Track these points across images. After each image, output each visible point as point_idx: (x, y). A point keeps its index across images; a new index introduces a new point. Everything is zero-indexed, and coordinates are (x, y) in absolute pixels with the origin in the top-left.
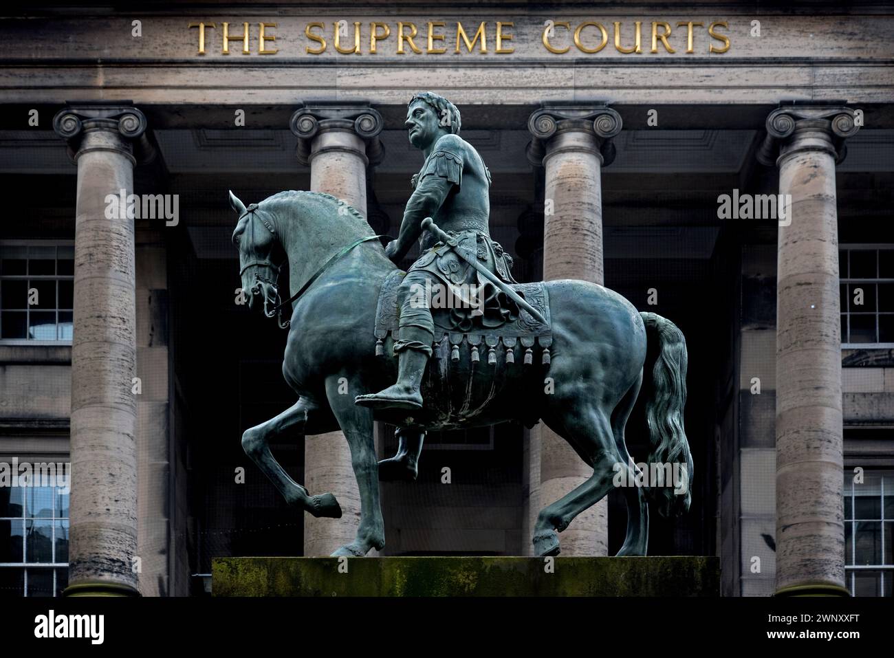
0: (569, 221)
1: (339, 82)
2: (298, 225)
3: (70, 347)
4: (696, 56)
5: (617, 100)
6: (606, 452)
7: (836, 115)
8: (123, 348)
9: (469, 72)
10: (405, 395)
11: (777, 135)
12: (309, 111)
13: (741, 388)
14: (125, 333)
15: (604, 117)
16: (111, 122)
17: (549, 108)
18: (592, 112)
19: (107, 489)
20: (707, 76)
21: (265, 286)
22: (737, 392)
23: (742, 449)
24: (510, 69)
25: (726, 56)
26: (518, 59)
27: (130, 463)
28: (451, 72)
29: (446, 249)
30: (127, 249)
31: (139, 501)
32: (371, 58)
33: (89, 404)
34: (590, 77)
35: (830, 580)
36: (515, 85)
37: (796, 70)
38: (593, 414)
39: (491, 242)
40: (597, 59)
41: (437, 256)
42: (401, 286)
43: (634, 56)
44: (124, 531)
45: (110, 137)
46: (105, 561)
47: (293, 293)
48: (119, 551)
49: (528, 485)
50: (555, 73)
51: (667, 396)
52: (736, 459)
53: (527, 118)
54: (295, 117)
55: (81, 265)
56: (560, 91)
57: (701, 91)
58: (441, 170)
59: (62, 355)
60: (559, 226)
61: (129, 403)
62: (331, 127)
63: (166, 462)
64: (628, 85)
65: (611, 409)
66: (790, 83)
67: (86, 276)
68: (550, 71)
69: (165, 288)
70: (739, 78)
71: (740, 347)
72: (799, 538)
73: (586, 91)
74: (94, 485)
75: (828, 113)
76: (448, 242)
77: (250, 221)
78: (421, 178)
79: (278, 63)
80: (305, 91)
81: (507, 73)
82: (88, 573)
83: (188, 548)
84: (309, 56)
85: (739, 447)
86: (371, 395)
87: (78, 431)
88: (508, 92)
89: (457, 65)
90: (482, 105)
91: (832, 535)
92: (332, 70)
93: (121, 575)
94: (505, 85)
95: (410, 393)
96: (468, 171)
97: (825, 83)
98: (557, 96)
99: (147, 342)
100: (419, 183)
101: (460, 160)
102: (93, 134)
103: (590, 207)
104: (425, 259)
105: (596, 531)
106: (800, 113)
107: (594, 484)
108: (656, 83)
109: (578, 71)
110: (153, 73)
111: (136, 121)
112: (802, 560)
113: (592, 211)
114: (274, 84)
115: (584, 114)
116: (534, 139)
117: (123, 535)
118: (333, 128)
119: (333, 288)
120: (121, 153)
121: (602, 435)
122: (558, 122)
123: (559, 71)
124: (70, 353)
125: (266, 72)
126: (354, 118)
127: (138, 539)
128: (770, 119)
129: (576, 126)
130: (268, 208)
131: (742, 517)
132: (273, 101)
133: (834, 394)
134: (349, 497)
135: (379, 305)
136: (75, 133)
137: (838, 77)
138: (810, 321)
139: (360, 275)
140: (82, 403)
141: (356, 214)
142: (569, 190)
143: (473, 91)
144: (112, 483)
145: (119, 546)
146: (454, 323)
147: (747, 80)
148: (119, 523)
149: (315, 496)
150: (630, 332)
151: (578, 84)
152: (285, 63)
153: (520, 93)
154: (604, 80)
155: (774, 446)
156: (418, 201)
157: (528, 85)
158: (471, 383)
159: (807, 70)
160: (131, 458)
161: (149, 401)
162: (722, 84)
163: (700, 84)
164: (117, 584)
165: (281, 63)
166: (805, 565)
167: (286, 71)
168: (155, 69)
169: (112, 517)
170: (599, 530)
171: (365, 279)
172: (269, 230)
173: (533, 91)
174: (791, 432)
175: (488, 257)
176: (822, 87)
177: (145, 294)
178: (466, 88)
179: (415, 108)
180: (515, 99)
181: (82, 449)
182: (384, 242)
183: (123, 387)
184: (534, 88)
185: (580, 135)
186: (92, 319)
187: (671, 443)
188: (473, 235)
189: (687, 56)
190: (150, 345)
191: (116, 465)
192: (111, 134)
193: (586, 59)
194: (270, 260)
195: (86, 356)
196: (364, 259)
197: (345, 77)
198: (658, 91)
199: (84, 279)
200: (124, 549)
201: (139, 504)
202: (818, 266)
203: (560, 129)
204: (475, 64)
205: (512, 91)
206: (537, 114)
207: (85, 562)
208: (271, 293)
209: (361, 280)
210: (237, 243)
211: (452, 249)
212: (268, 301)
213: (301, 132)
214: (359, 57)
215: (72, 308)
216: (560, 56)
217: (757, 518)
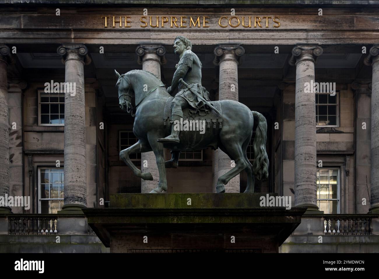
0: (227, 84)
1: (151, 37)
2: (138, 81)
3: (64, 126)
4: (269, 28)
5: (243, 43)
6: (240, 158)
7: (315, 48)
8: (81, 126)
9: (194, 34)
10: (173, 139)
11: (295, 55)
12: (142, 47)
13: (283, 140)
14: (82, 121)
15: (239, 49)
16: (76, 50)
17: (221, 46)
18: (235, 47)
19: (76, 173)
20: (273, 35)
21: (127, 102)
22: (282, 141)
23: (283, 160)
24: (208, 33)
25: (279, 28)
26: (210, 29)
27: (84, 165)
28: (188, 34)
29: (187, 89)
30: (82, 93)
31: (87, 177)
32: (162, 28)
33: (70, 145)
34: (234, 35)
35: (312, 203)
36: (209, 38)
37: (302, 33)
38: (236, 145)
39: (202, 87)
40: (236, 29)
41: (184, 91)
42: (172, 101)
43: (248, 28)
44: (82, 187)
45: (76, 55)
46: (76, 197)
47: (136, 104)
48: (80, 194)
49: (214, 172)
50: (222, 34)
51: (260, 139)
52: (281, 163)
53: (213, 49)
54: (137, 49)
55: (67, 98)
56: (224, 40)
57: (271, 40)
58: (186, 62)
59: (61, 129)
60: (224, 86)
61: (83, 145)
62: (149, 52)
63: (96, 165)
64: (246, 38)
65: (242, 144)
66: (300, 38)
67: (69, 102)
68: (221, 33)
69: (95, 106)
70: (283, 36)
71: (283, 127)
72: (302, 190)
73: (233, 40)
74: (72, 172)
75: (312, 48)
76: (188, 87)
77: (122, 80)
78: (179, 65)
79: (131, 30)
80: (140, 40)
81: (207, 34)
82: (70, 201)
83: (104, 193)
84: (141, 28)
85: (283, 159)
86: (162, 138)
87: (67, 154)
88: (207, 40)
89: (190, 31)
90: (199, 45)
91: (313, 188)
92: (149, 33)
93: (81, 202)
94: (206, 38)
95: (175, 138)
96: (194, 62)
97: (311, 38)
98: (223, 42)
99: (89, 125)
100: (178, 67)
101: (192, 59)
102: (70, 54)
103: (234, 79)
104: (180, 93)
105: (236, 187)
106: (303, 48)
107: (236, 169)
108: (256, 38)
109: (230, 34)
110: (90, 33)
111: (84, 50)
112: (303, 197)
113: (235, 81)
114: (130, 37)
115: (232, 48)
116: (216, 56)
117: (82, 189)
118: (150, 53)
119: (149, 103)
120: (80, 61)
121: (239, 152)
122: (223, 51)
123: (224, 33)
124: (64, 128)
125: (127, 33)
126: (157, 49)
127: (87, 190)
128: (293, 50)
129: (230, 52)
130: (128, 76)
131: (284, 183)
132: (130, 43)
133: (313, 142)
134: (156, 176)
135: (165, 108)
136: (64, 54)
137: (315, 36)
138: (306, 117)
139: (158, 98)
140: (68, 145)
141: (157, 78)
142: (227, 74)
143: (196, 40)
144: (78, 171)
145: (80, 192)
146: (190, 114)
147: (286, 37)
148: (80, 184)
149: (144, 173)
150: (248, 118)
151: (230, 38)
152: (134, 30)
153: (211, 41)
154: (239, 36)
155: (294, 159)
156: (178, 73)
157: (214, 38)
158: (196, 135)
159: (305, 33)
160: (84, 163)
161: (90, 144)
162: (277, 38)
163: (270, 38)
164: (80, 205)
165: (132, 30)
166: (304, 199)
167: (134, 33)
168: (90, 32)
169: (78, 183)
170: (237, 187)
171: (161, 99)
172: (128, 83)
173: (215, 40)
174: (300, 154)
175: (201, 92)
176: (310, 39)
177: (88, 108)
178: (193, 39)
179: (177, 41)
180: (210, 43)
181: (68, 160)
182: (166, 87)
183: (81, 139)
184: (216, 39)
185: (231, 55)
186: (71, 117)
187: (262, 155)
188: (196, 85)
189: (266, 28)
190: (90, 126)
191: (79, 165)
192: (76, 54)
193: (233, 29)
194: (129, 93)
195: (69, 129)
196: (160, 93)
197: (153, 35)
198: (257, 40)
199: (68, 103)
200: (82, 193)
201: (87, 178)
202: (309, 99)
203: (224, 53)
204: (197, 31)
205: (208, 40)
206: (217, 48)
207: (69, 198)
208: (129, 105)
209: (159, 100)
210: (117, 87)
211: (189, 89)
212: (128, 107)
213: (139, 54)
214: (158, 28)
215: (64, 113)
216: (224, 28)
217: (289, 183)
